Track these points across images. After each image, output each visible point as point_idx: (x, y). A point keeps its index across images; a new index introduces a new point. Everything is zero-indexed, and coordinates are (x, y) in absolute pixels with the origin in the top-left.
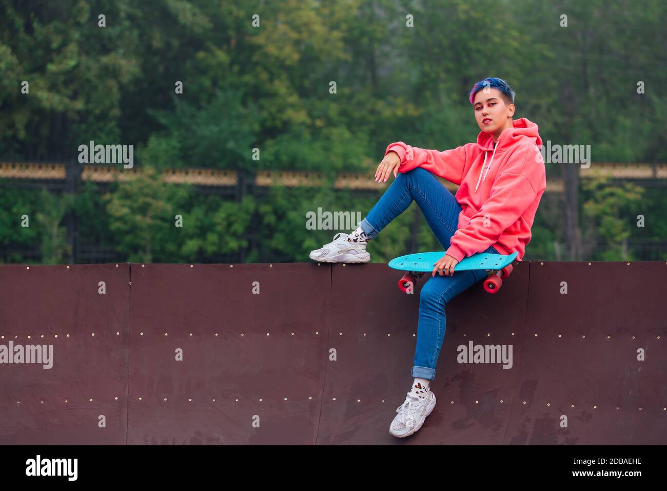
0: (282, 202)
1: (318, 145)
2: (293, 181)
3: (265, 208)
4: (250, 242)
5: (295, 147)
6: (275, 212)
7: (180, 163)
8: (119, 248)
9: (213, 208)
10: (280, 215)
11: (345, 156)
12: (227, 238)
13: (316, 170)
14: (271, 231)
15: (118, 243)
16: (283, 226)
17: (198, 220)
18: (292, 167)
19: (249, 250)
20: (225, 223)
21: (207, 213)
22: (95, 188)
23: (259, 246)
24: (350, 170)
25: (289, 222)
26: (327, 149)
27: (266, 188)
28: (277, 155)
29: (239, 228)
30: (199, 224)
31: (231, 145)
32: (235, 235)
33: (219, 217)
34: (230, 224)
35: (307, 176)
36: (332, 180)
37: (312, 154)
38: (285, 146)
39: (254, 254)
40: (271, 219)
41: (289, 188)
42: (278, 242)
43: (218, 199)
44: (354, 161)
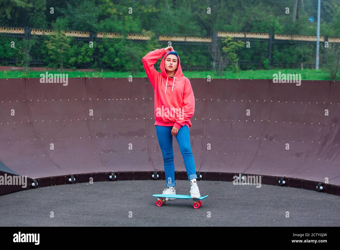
0: (107, 44)
1: (120, 23)
2: (111, 36)
3: (100, 46)
4: (94, 59)
5: (112, 23)
6: (104, 48)
7: (68, 29)
8: (45, 61)
9: (81, 46)
10: (106, 49)
11: (131, 27)
12: (86, 57)
13: (120, 32)
14: (102, 55)
15: (44, 58)
16: (107, 53)
17: (75, 50)
18: (111, 31)
19: (94, 62)
20: (85, 52)
21: (78, 47)
22: (37, 38)
23: (98, 60)
24: (132, 32)
25: (109, 52)
26: (124, 24)
27: (101, 38)
28: (105, 26)
29: (90, 53)
30: (75, 52)
31: (88, 22)
32: (88, 56)
33: (83, 49)
34: (87, 52)
35: (116, 35)
36: (126, 36)
37: (118, 26)
38: (108, 23)
39: (96, 63)
40: (102, 50)
41: (110, 39)
42: (105, 59)
43: (82, 42)
44: (134, 29)
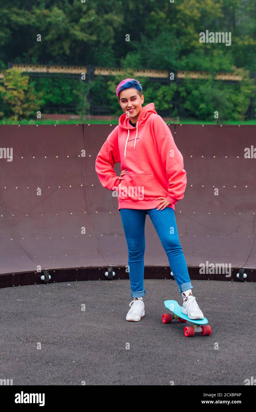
0: (190, 86)
1: (208, 59)
2: (195, 76)
3: (181, 89)
4: (174, 105)
5: (196, 60)
6: (186, 91)
7: (141, 67)
8: (112, 107)
9: (156, 89)
10: (189, 92)
11: (220, 64)
12: (163, 103)
13: (206, 71)
14: (184, 100)
15: (111, 105)
16: (190, 97)
17: (149, 94)
18: (195, 69)
19: (173, 109)
20: (162, 96)
21: (154, 90)
22: (102, 78)
23: (178, 107)
24: (222, 71)
25: (193, 96)
26: (212, 61)
27: (182, 79)
28: (187, 64)
29: (169, 98)
30: (150, 96)
31: (166, 58)
32: (167, 102)
33: (160, 93)
34: (164, 96)
35: (201, 74)
36: (214, 76)
37: (205, 63)
38: (193, 59)
39: (176, 111)
40: (184, 94)
41: (193, 79)
42: (187, 105)
43: (159, 84)
44: (225, 67)
